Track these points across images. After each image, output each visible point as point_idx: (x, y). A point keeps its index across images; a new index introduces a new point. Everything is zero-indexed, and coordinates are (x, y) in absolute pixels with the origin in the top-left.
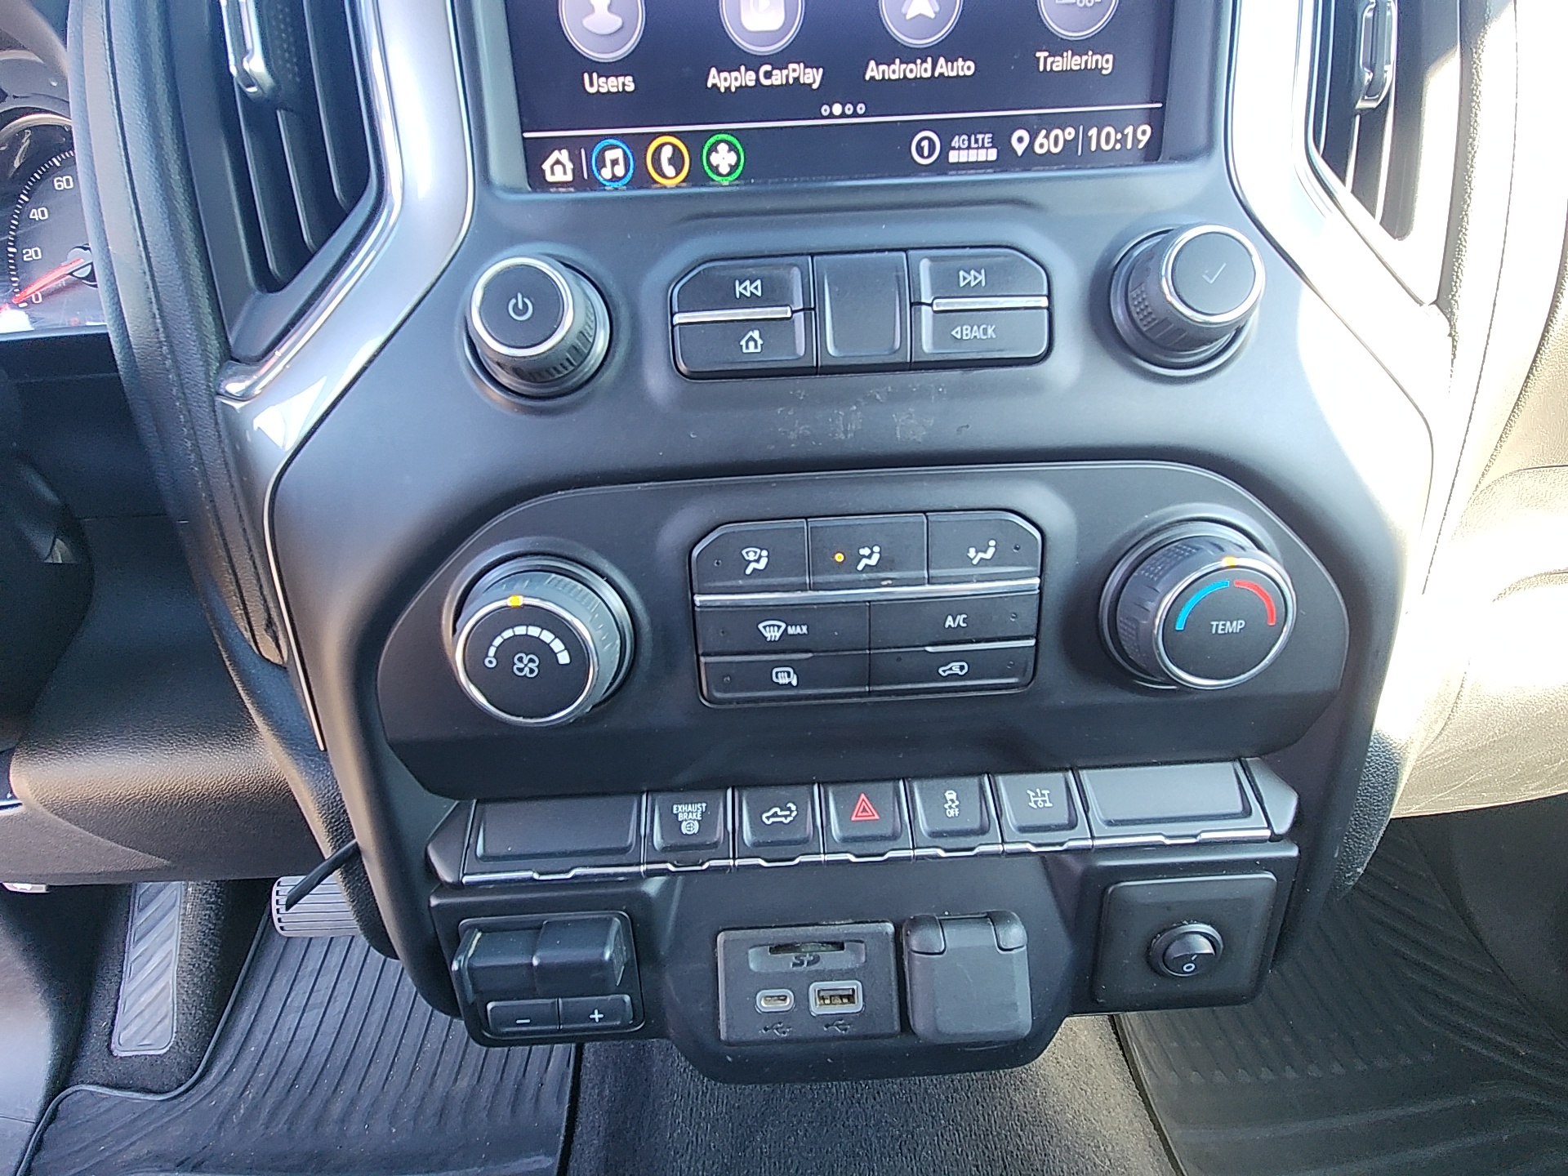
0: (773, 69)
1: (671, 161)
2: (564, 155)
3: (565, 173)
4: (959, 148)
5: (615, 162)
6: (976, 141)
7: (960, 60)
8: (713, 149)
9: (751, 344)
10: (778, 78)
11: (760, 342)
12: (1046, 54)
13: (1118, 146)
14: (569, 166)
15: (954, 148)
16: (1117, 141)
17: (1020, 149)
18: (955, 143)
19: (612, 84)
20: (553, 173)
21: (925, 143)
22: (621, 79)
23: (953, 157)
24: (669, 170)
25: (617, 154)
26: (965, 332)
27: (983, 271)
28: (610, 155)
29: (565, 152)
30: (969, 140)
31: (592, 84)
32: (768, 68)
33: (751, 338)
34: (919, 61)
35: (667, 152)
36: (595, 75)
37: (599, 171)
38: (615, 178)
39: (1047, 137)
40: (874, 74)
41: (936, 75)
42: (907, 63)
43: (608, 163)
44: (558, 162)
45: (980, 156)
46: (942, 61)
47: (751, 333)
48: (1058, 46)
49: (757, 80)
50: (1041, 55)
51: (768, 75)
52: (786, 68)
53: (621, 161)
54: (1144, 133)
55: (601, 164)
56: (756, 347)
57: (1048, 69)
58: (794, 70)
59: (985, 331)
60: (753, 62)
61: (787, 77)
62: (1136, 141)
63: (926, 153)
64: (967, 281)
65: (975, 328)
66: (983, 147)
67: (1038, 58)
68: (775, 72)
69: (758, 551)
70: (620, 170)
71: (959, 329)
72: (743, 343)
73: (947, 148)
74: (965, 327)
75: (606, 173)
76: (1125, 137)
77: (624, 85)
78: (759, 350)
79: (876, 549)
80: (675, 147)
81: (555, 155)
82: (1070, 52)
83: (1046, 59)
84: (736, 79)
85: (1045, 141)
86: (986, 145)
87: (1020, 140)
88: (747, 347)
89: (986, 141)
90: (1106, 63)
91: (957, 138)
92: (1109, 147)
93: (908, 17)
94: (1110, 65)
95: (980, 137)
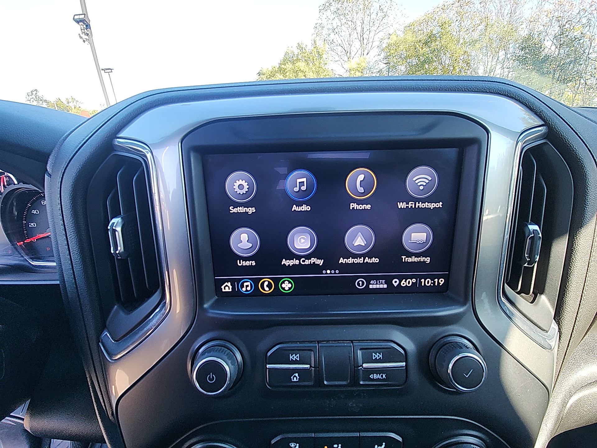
0: (306, 259)
1: (267, 286)
2: (229, 284)
3: (229, 289)
4: (373, 284)
5: (247, 286)
6: (379, 282)
7: (374, 258)
8: (283, 282)
9: (295, 378)
10: (307, 262)
11: (298, 377)
12: (405, 257)
13: (432, 285)
14: (231, 287)
15: (371, 284)
16: (431, 283)
17: (395, 285)
18: (372, 282)
19: (248, 263)
20: (225, 289)
21: (361, 282)
22: (251, 262)
23: (371, 286)
24: (267, 289)
25: (248, 284)
26: (374, 376)
27: (381, 353)
28: (245, 284)
29: (229, 283)
30: (377, 282)
31: (240, 263)
32: (304, 259)
33: (295, 376)
34: (358, 258)
35: (266, 283)
36: (241, 261)
37: (242, 289)
38: (247, 291)
39: (406, 281)
40: (343, 261)
41: (365, 262)
42: (354, 259)
43: (245, 286)
44: (227, 286)
45: (381, 286)
46: (367, 258)
47: (295, 374)
48: (410, 255)
49: (300, 262)
50: (404, 257)
51: (304, 261)
52: (311, 259)
53: (250, 286)
54: (442, 281)
55: (242, 286)
56: (297, 379)
57: (406, 261)
58: (313, 260)
59: (382, 376)
60: (298, 257)
61: (311, 262)
62: (439, 283)
63: (361, 285)
64: (375, 357)
65: (378, 375)
66: (382, 284)
67: (402, 258)
68: (306, 260)
69: (295, 444)
70: (249, 288)
71: (372, 375)
72: (292, 378)
73: (368, 284)
74: (374, 374)
75: (244, 289)
76: (435, 282)
77: (252, 263)
78: (298, 380)
79: (340, 445)
80: (269, 282)
81: (226, 284)
82: (414, 257)
83: (405, 258)
84: (292, 262)
85: (405, 283)
86: (383, 283)
87: (396, 282)
88: (293, 379)
89: (383, 282)
90: (428, 260)
91: (372, 281)
92: (429, 284)
93: (355, 245)
94: (429, 260)
95: (381, 281)
